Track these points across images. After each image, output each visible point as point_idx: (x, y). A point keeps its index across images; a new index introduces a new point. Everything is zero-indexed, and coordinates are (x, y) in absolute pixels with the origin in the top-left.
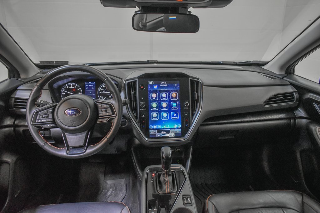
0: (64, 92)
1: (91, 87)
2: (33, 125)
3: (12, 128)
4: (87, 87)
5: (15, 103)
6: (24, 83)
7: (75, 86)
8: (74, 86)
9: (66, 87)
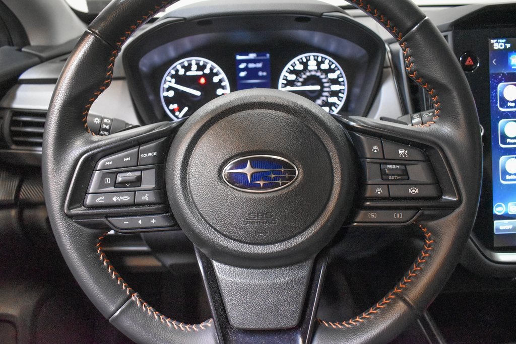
0: (170, 88)
1: (256, 70)
2: (71, 217)
3: (13, 213)
4: (243, 70)
5: (13, 129)
6: (42, 61)
7: (204, 67)
8: (201, 68)
9: (177, 71)
